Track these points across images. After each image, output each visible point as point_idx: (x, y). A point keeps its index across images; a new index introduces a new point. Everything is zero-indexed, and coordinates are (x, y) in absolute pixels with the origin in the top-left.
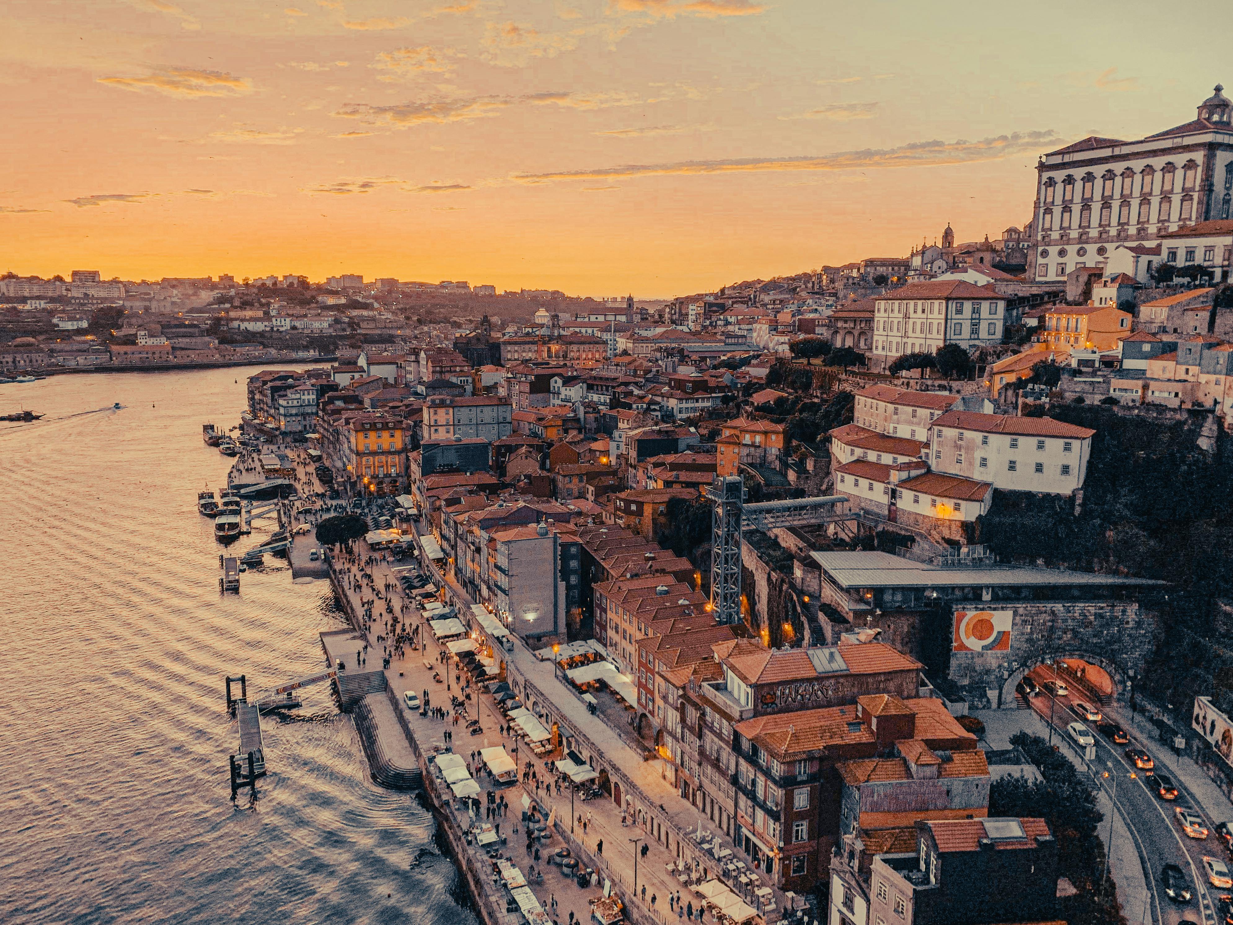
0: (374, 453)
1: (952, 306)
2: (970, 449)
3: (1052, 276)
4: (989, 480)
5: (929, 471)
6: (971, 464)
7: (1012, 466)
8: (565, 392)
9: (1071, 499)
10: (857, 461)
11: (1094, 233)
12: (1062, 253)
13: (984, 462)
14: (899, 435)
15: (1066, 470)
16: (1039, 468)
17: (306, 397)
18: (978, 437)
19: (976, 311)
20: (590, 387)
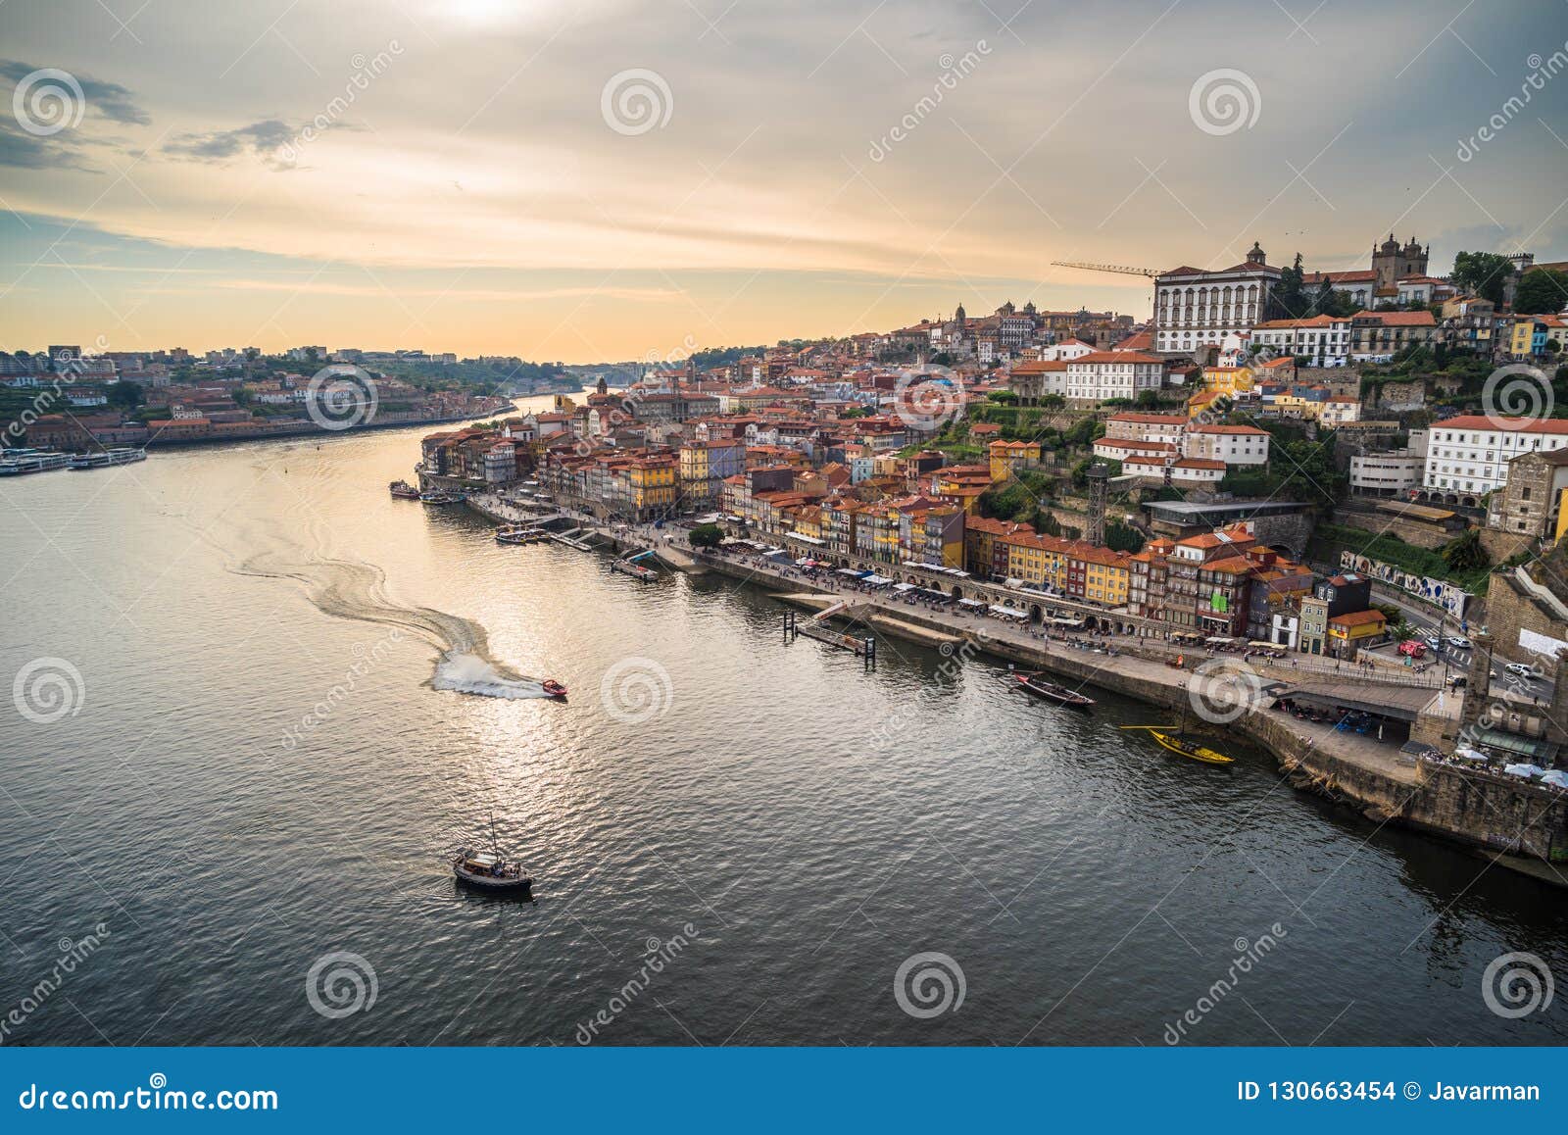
0: (655, 487)
1: (1138, 367)
2: (1209, 443)
3: (1168, 349)
4: (1221, 459)
5: (1182, 458)
6: (1210, 451)
7: (1234, 451)
8: (760, 436)
9: (1264, 466)
10: (1131, 456)
11: (1195, 324)
12: (1174, 335)
13: (1218, 450)
14: (1150, 440)
15: (1261, 451)
16: (1247, 451)
17: (507, 452)
18: (1214, 437)
19: (1149, 370)
20: (781, 431)
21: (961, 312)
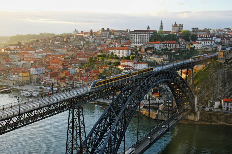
0: (25, 77)
5: (133, 69)
6: (138, 67)
7: (142, 67)
10: (125, 68)
12: (134, 44)
14: (128, 65)
19: (129, 51)
21: (91, 31)
